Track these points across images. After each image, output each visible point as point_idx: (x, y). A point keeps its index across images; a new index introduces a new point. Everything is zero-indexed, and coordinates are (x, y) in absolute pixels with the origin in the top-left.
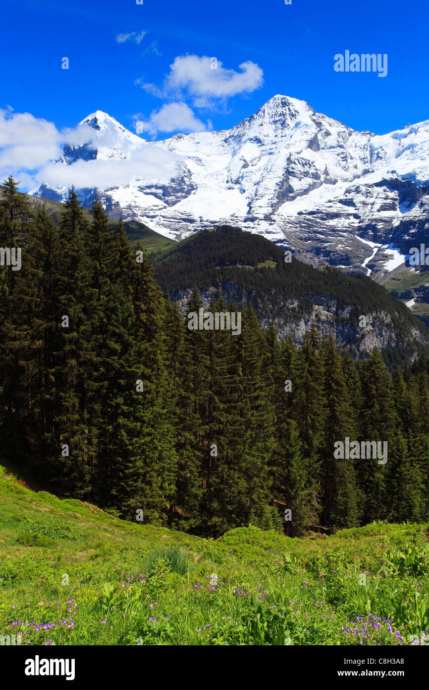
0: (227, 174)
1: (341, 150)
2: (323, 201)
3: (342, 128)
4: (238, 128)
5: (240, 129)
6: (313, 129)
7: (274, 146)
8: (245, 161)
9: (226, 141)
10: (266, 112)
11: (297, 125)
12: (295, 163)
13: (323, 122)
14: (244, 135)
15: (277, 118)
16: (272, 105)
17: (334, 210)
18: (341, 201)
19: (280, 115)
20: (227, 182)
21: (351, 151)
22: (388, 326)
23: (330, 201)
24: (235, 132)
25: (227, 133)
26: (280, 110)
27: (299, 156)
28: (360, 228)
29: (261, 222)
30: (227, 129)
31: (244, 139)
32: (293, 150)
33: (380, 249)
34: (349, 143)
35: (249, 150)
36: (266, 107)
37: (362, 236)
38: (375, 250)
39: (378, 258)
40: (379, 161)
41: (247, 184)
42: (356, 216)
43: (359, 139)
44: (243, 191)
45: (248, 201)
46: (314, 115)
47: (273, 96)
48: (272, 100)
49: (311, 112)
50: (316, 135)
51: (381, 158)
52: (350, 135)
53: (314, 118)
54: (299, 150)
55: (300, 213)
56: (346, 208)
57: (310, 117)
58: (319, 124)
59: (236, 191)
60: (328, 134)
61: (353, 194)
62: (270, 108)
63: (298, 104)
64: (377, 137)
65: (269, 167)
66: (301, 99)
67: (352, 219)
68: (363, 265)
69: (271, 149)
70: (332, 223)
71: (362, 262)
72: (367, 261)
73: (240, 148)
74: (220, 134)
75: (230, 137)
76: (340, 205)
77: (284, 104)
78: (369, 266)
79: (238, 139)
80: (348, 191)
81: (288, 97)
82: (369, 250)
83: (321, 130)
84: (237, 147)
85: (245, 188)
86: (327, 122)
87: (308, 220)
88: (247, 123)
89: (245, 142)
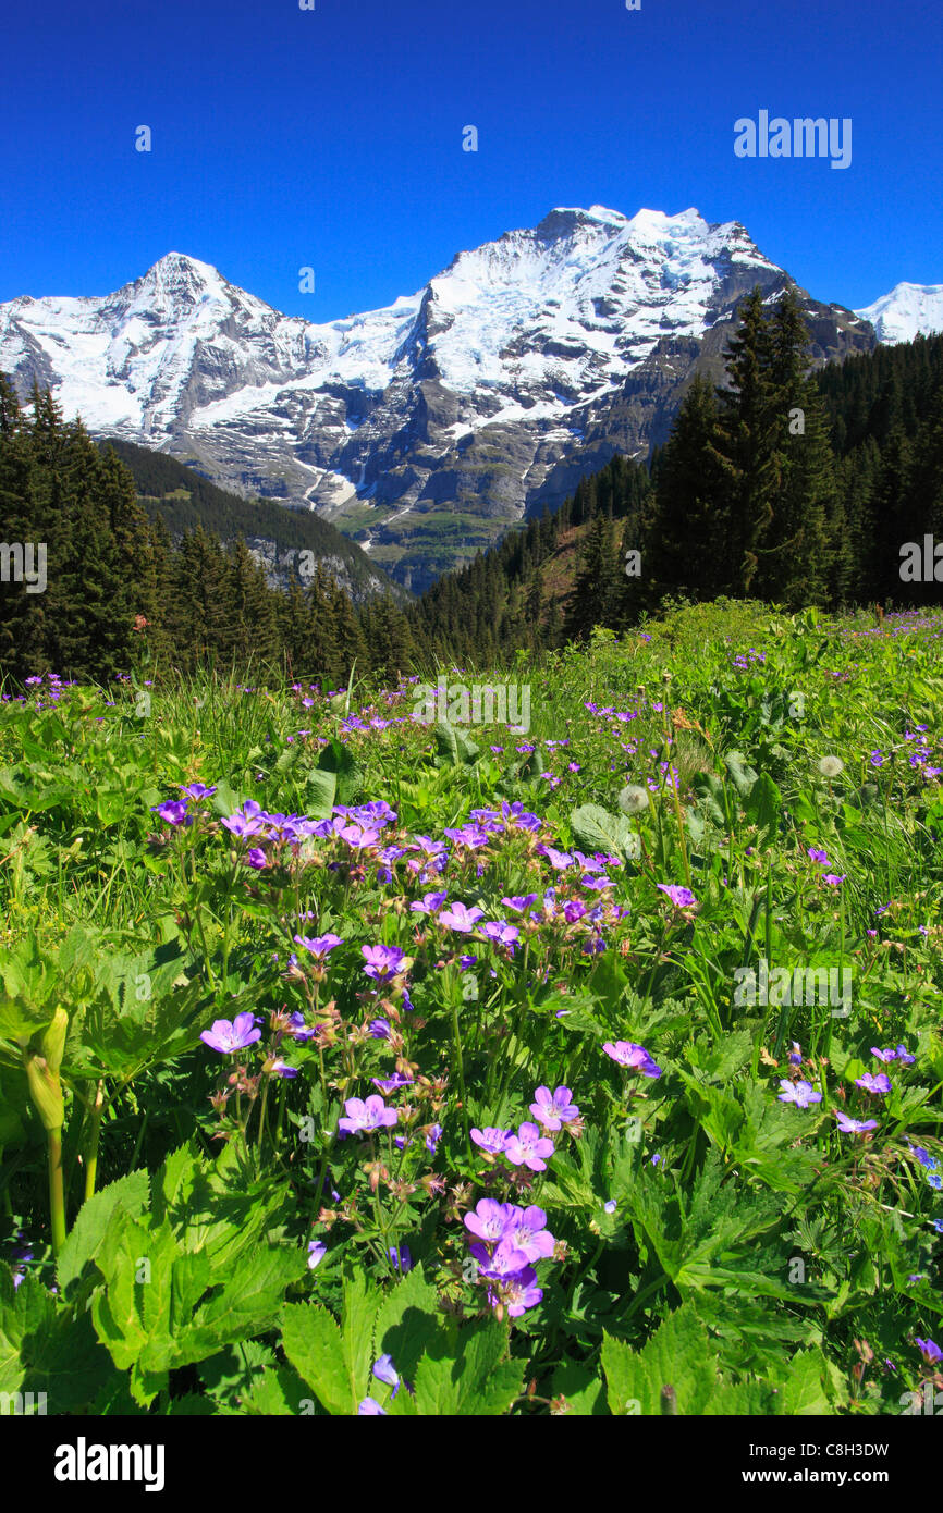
0: (107, 363)
1: (268, 340)
2: (246, 409)
3: (266, 310)
4: (117, 295)
5: (120, 298)
6: (227, 309)
7: (173, 327)
8: (131, 344)
9: (101, 313)
10: (159, 276)
11: (205, 299)
12: (205, 353)
13: (240, 299)
14: (128, 307)
15: (175, 287)
16: (166, 267)
17: (262, 422)
18: (271, 411)
19: (179, 283)
20: (108, 375)
21: (280, 343)
22: (341, 574)
23: (256, 410)
24: (115, 301)
25: (102, 302)
26: (179, 275)
27: (211, 344)
28: (297, 448)
29: (163, 435)
30: (102, 296)
31: (128, 313)
32: (202, 334)
33: (325, 477)
34: (277, 332)
35: (137, 330)
36: (157, 268)
37: (301, 458)
38: (319, 478)
39: (322, 488)
40: (317, 360)
41: (138, 380)
42: (292, 431)
43: (289, 328)
44: (132, 390)
45: (141, 403)
46: (227, 287)
47: (165, 253)
48: (165, 260)
49: (223, 284)
50: (232, 315)
51: (320, 356)
52: (278, 320)
53: (229, 292)
54: (210, 335)
55: (217, 425)
56: (279, 419)
57: (222, 289)
58: (235, 303)
59: (122, 389)
60: (248, 316)
61: (286, 401)
62: (164, 268)
63: (204, 270)
64: (313, 326)
65: (169, 358)
66: (207, 262)
67: (287, 436)
68: (305, 497)
69: (171, 331)
70: (261, 439)
71: (303, 493)
72: (309, 492)
73: (123, 326)
74: (91, 302)
75: (107, 308)
76: (270, 415)
77: (185, 267)
78: (314, 499)
79: (119, 311)
80: (280, 397)
81: (188, 258)
82: (310, 478)
83: (238, 309)
84: (118, 324)
85: (136, 386)
86: (245, 298)
87: (230, 435)
88: (131, 290)
89: (131, 317)
